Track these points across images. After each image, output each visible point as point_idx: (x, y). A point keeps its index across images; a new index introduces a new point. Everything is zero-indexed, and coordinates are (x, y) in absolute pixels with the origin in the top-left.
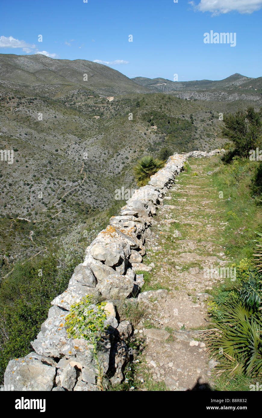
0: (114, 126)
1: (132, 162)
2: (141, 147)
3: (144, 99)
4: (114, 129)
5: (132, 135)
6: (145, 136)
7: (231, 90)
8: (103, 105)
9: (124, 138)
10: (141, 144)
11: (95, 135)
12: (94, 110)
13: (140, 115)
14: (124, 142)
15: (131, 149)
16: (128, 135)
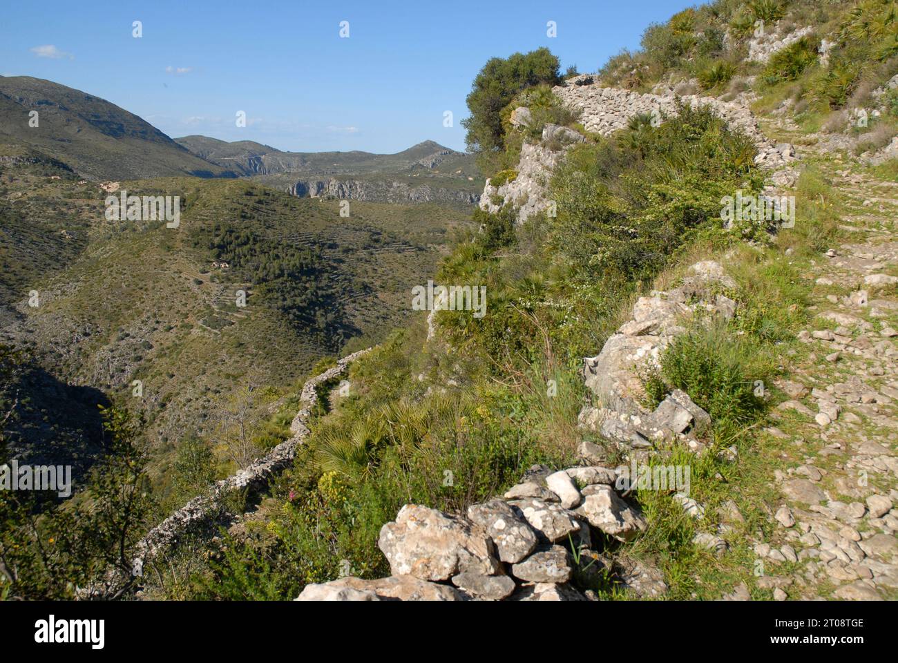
0: (113, 259)
1: (160, 356)
2: (186, 316)
3: (198, 190)
4: (112, 266)
5: (161, 284)
6: (195, 288)
7: (416, 178)
8: (90, 202)
9: (140, 292)
10: (186, 309)
11: (60, 281)
12: (62, 213)
13: (186, 231)
14: (138, 303)
15: (158, 322)
16: (151, 285)
